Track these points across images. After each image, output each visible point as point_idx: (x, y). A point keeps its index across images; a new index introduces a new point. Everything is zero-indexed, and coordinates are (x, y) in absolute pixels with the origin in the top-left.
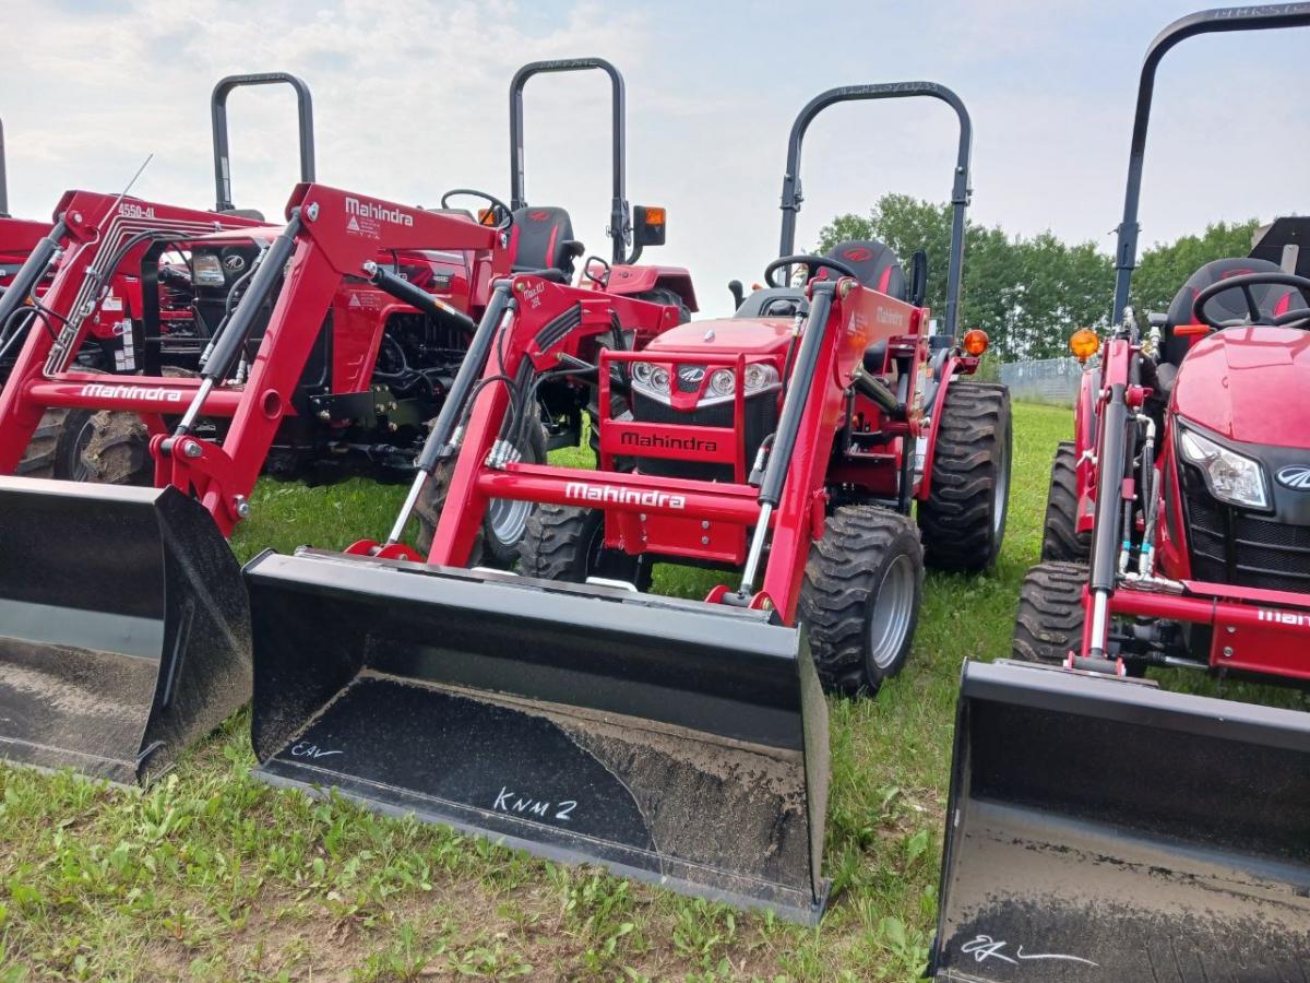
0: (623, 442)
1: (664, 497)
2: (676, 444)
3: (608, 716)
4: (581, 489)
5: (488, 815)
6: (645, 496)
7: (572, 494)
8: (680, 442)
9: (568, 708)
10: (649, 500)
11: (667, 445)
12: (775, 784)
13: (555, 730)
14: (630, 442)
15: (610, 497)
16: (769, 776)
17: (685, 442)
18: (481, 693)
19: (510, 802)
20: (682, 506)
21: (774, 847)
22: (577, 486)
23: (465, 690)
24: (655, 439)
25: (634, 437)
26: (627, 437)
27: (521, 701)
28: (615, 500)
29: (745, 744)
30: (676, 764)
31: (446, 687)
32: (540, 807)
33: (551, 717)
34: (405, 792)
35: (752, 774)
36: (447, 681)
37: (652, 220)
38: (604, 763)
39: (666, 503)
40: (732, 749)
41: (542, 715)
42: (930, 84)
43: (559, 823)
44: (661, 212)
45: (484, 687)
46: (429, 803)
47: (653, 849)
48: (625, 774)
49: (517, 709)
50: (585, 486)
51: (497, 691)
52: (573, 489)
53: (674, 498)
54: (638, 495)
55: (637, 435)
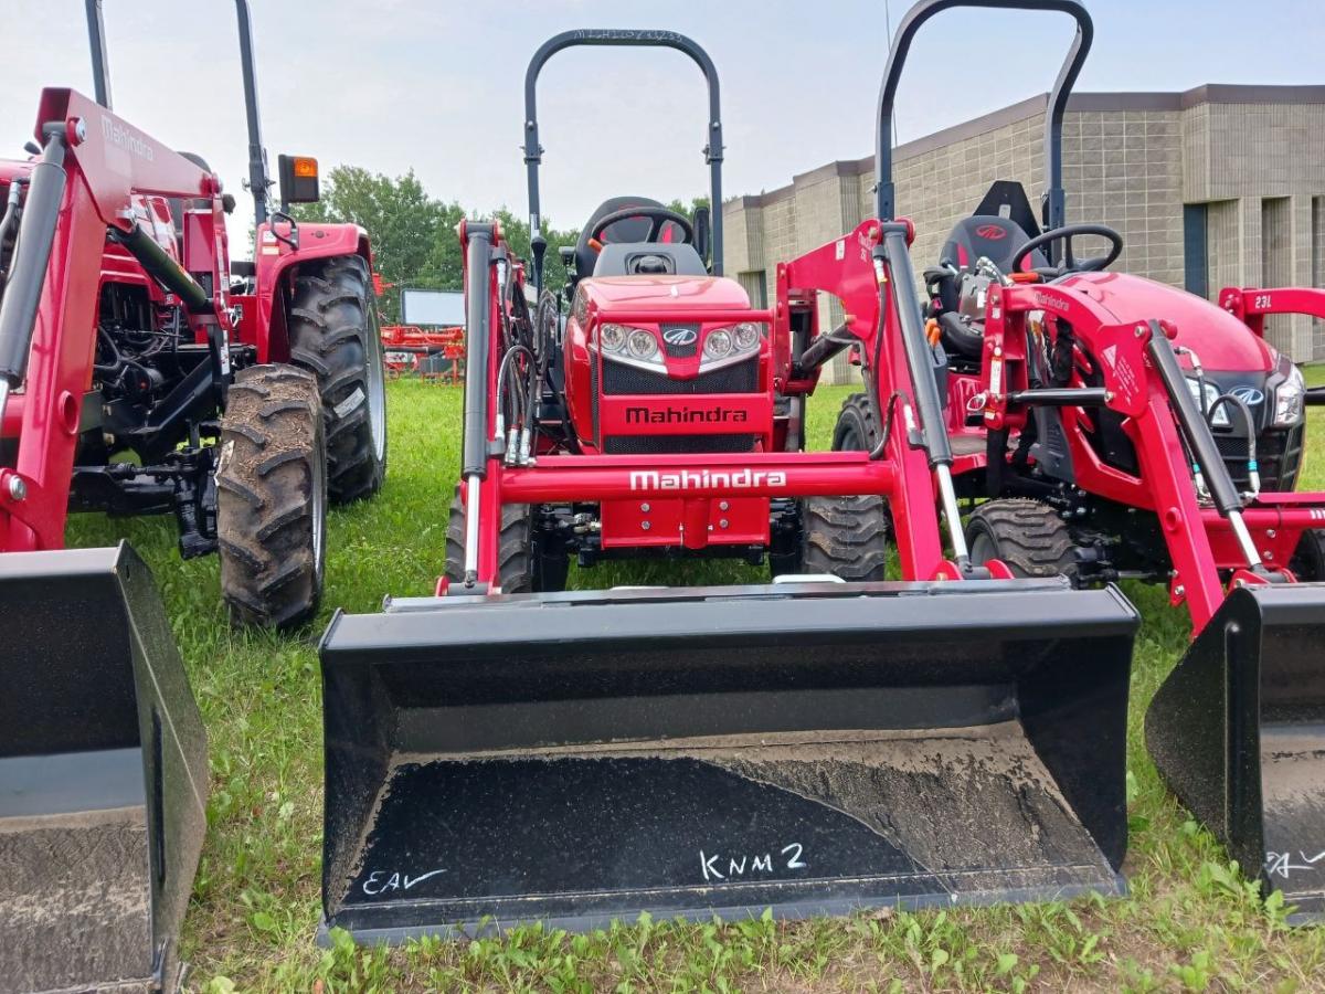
0: (629, 420)
1: (758, 476)
2: (697, 417)
3: (764, 738)
4: (650, 479)
5: (704, 890)
6: (736, 476)
7: (639, 484)
8: (701, 413)
9: (711, 740)
10: (742, 480)
11: (686, 420)
12: (988, 765)
13: (708, 769)
14: (638, 421)
15: (691, 483)
16: (978, 758)
17: (708, 413)
18: (584, 748)
19: (721, 866)
20: (783, 482)
21: (1035, 828)
22: (644, 475)
23: (561, 749)
24: (670, 412)
25: (643, 414)
26: (633, 414)
27: (644, 746)
28: (698, 484)
29: (932, 732)
30: (875, 772)
31: (531, 751)
32: (762, 861)
33: (695, 756)
34: (574, 896)
35: (960, 761)
36: (532, 744)
37: (305, 171)
38: (798, 792)
39: (763, 481)
40: (919, 740)
41: (681, 755)
42: (675, 34)
43: (795, 873)
44: (312, 163)
45: (588, 740)
46: (618, 899)
47: (922, 869)
48: (828, 797)
49: (646, 756)
50: (655, 474)
51: (607, 741)
52: (639, 479)
53: (772, 474)
54: (726, 477)
55: (646, 411)
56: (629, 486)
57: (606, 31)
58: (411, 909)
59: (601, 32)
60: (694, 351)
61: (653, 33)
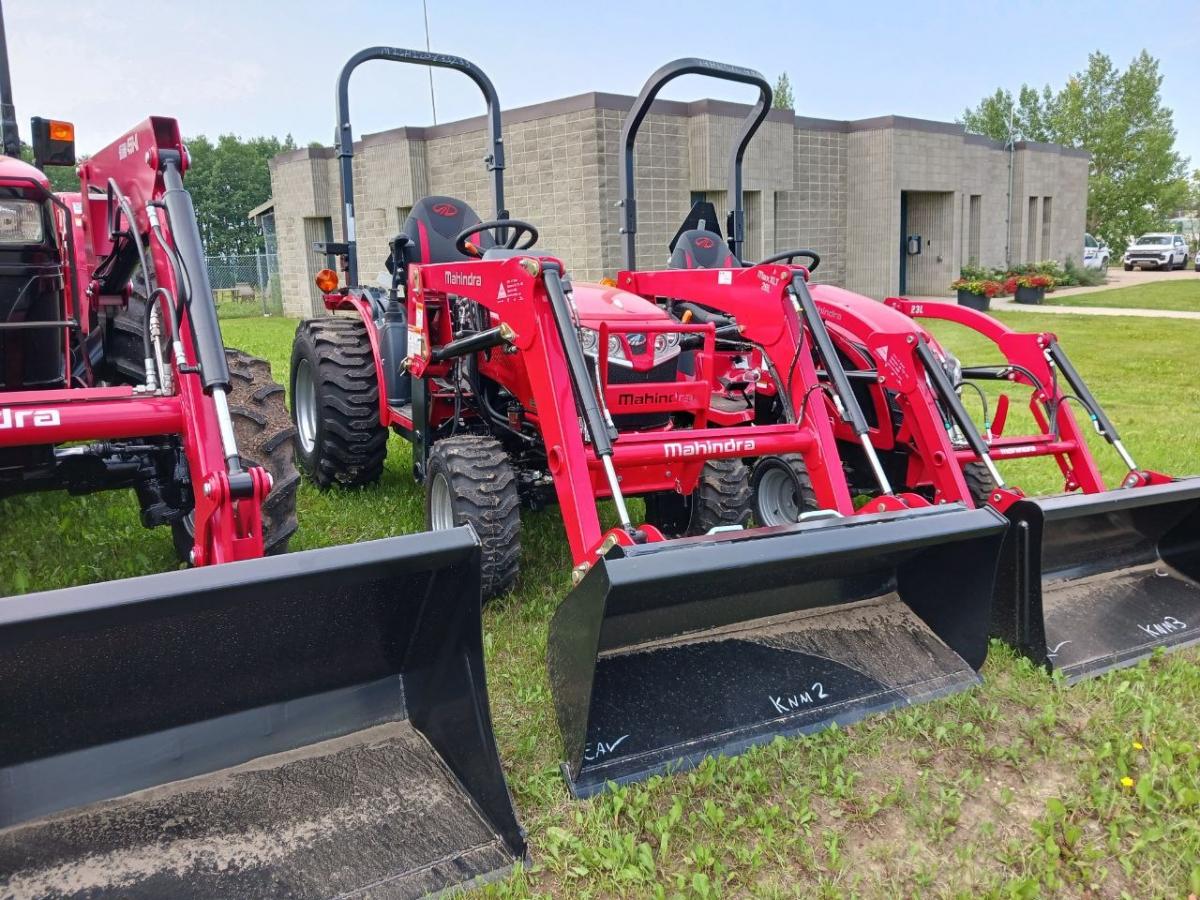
0: (620, 403)
1: (739, 443)
2: (663, 399)
3: (768, 620)
4: (677, 449)
5: (782, 720)
6: (727, 445)
7: (670, 453)
8: (666, 397)
9: (738, 626)
10: (730, 447)
11: (656, 402)
12: (891, 620)
13: (746, 645)
14: (626, 403)
15: (701, 450)
16: (884, 617)
17: (670, 396)
18: (667, 641)
19: (784, 703)
20: (753, 448)
21: (930, 654)
22: (673, 446)
23: (654, 643)
24: (647, 397)
25: (629, 398)
26: (623, 399)
27: (703, 634)
28: (705, 452)
29: (855, 604)
30: (836, 632)
31: (637, 647)
32: (805, 696)
33: (735, 636)
34: (714, 738)
35: (876, 620)
36: (636, 642)
37: (62, 135)
38: (802, 651)
39: (742, 448)
40: (849, 610)
41: (727, 637)
43: (824, 702)
44: (68, 128)
45: (669, 635)
46: (740, 734)
47: (887, 688)
48: (820, 652)
49: (706, 640)
50: (679, 445)
51: (680, 634)
52: (670, 449)
53: (747, 442)
54: (721, 445)
55: (632, 396)
56: (664, 454)
57: (408, 51)
58: (621, 765)
59: (404, 51)
60: (646, 349)
61: (446, 57)
